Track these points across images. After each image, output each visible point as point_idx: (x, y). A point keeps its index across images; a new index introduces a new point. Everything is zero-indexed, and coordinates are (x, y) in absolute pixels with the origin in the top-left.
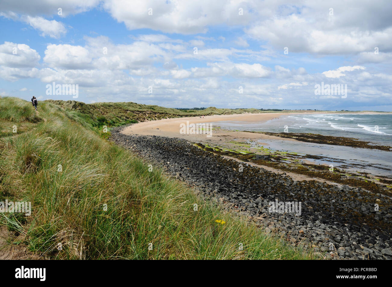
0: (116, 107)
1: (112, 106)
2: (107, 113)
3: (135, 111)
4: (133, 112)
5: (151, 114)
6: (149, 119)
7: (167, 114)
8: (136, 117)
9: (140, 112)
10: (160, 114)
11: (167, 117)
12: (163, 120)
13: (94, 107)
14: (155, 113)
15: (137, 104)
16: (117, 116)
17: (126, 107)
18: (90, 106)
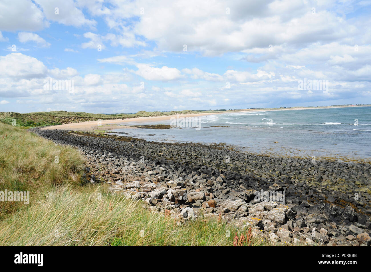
0: (46, 115)
1: (43, 114)
2: (37, 118)
3: (62, 117)
4: (60, 117)
5: (76, 118)
6: (73, 122)
7: (90, 118)
8: (61, 121)
9: (67, 117)
10: (84, 118)
11: (90, 120)
12: (85, 122)
13: (27, 115)
14: (80, 118)
15: (67, 112)
16: (45, 121)
17: (56, 114)
18: (24, 114)
